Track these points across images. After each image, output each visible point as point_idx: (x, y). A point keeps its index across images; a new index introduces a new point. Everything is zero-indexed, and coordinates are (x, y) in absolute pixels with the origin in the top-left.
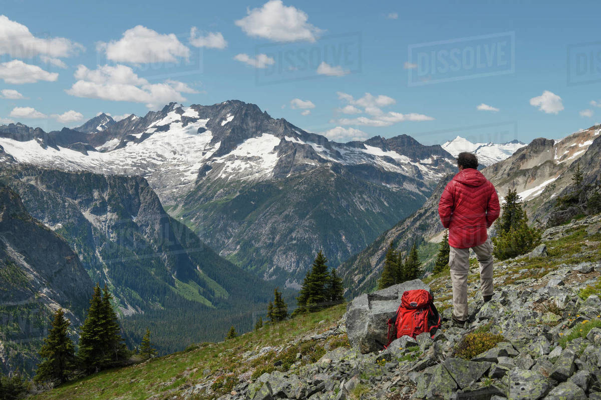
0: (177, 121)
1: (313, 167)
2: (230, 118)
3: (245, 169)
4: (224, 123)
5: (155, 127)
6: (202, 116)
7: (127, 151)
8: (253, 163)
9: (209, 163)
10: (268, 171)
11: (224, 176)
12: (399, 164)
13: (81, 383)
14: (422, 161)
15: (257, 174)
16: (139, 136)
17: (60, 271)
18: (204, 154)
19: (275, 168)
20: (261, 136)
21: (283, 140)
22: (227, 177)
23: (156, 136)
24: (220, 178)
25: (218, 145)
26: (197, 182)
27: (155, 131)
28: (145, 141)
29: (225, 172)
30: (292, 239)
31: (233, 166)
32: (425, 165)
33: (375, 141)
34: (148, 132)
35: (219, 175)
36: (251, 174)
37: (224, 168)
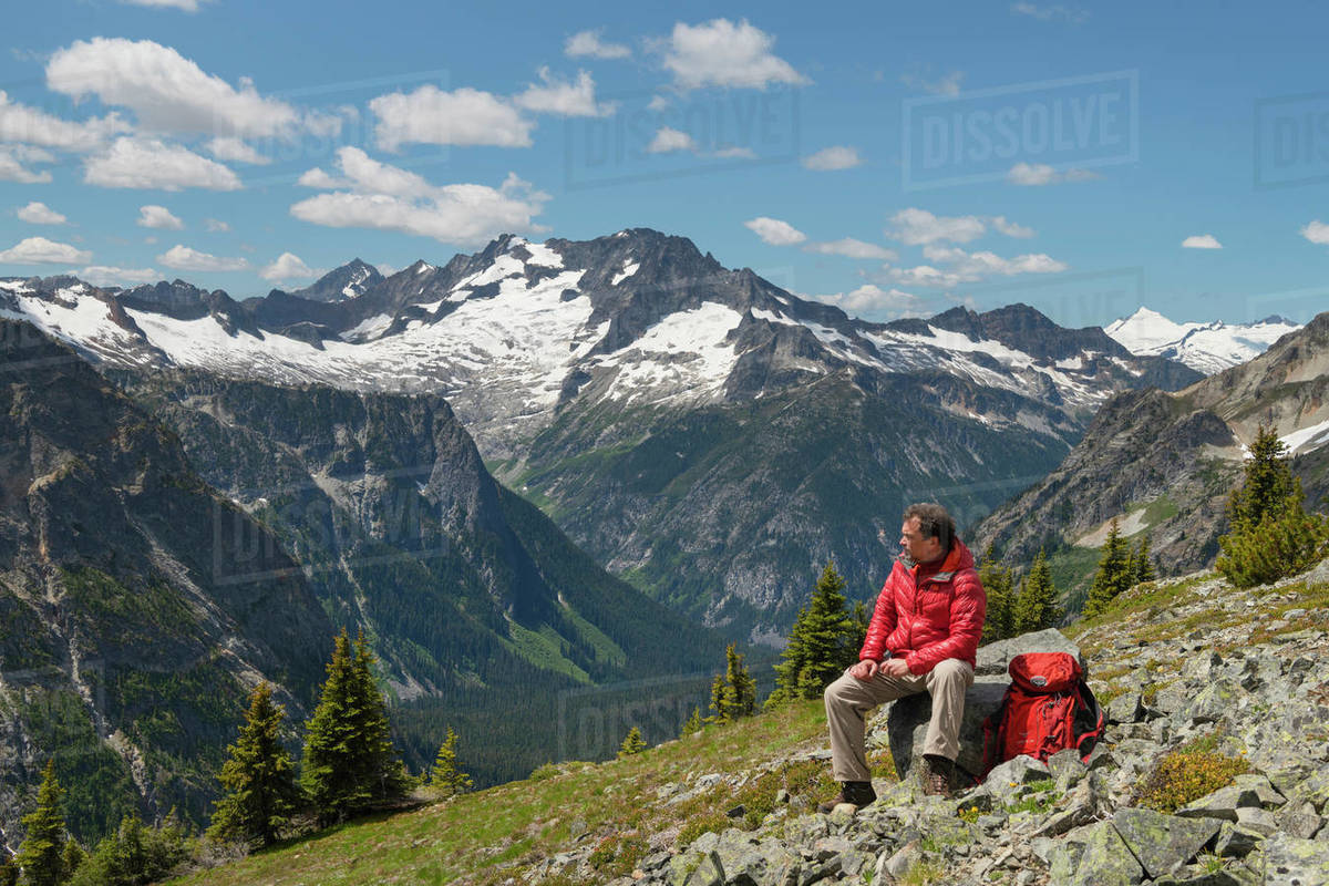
0: (516, 276)
1: (813, 377)
2: (631, 269)
3: (664, 380)
4: (617, 279)
5: (468, 287)
6: (570, 265)
7: (408, 340)
8: (680, 368)
9: (584, 367)
10: (713, 386)
11: (617, 396)
12: (1006, 370)
13: (307, 845)
14: (1059, 364)
15: (690, 392)
16: (433, 308)
17: (263, 600)
18: (573, 347)
19: (730, 378)
20: (699, 307)
21: (749, 318)
22: (624, 399)
23: (472, 308)
24: (609, 401)
25: (604, 329)
26: (558, 409)
27: (470, 297)
28: (445, 319)
29: (620, 388)
30: (766, 536)
31: (638, 374)
32: (1066, 371)
33: (955, 319)
34: (452, 298)
35: (607, 394)
36: (678, 391)
37: (617, 379)
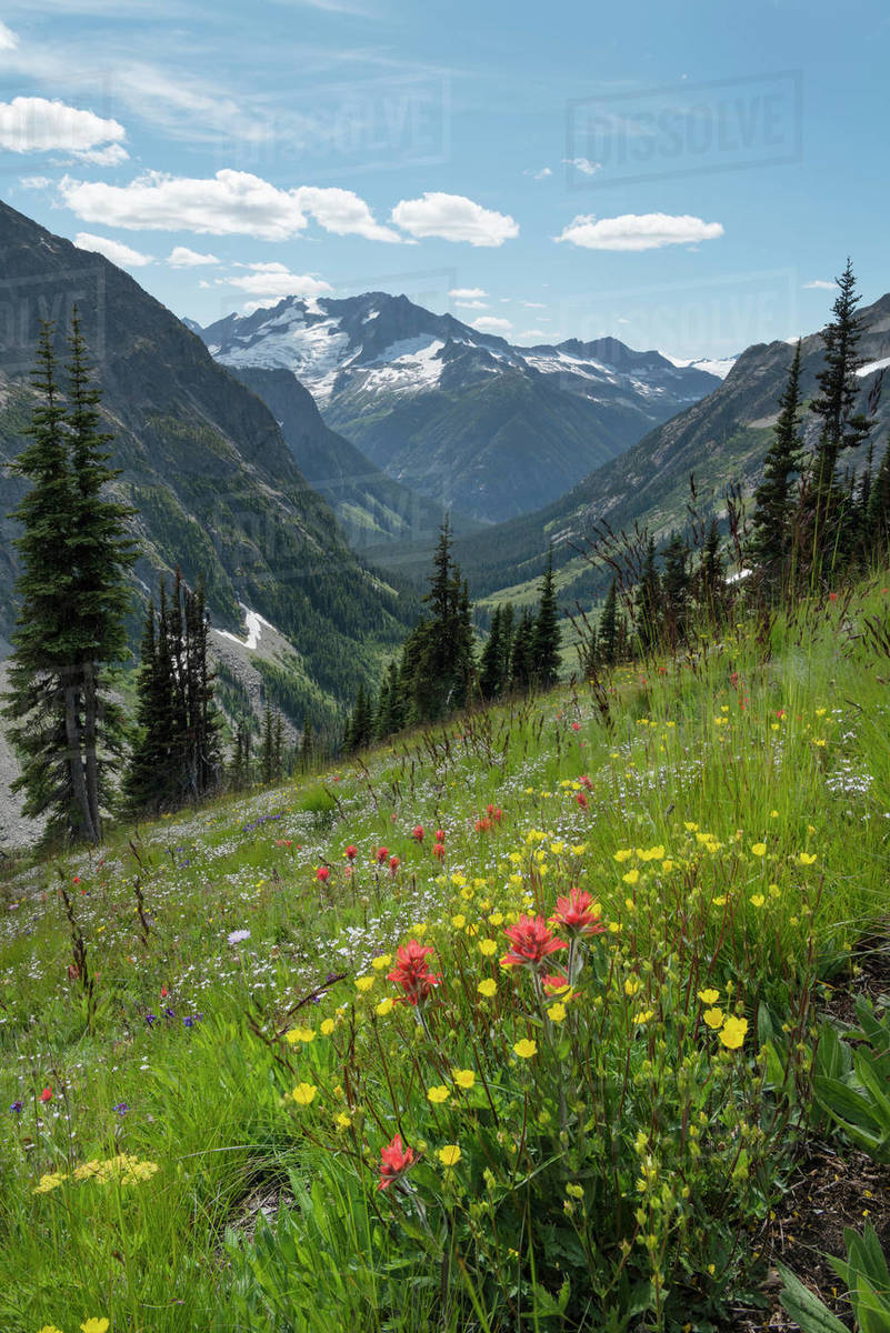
0: (298, 320)
1: (494, 375)
2: (374, 315)
3: (399, 378)
4: (365, 321)
5: (269, 327)
6: (332, 315)
7: (234, 357)
8: (409, 372)
9: (348, 372)
10: (431, 381)
11: (370, 388)
12: (603, 375)
15: (416, 385)
16: (247, 339)
18: (339, 361)
19: (441, 377)
21: (450, 343)
22: (375, 390)
23: (270, 339)
24: (365, 391)
25: (358, 352)
26: (332, 397)
27: (270, 333)
28: (256, 345)
29: (371, 384)
30: (477, 463)
31: (382, 375)
33: (573, 347)
34: (260, 333)
35: (364, 387)
36: (409, 385)
37: (369, 380)
